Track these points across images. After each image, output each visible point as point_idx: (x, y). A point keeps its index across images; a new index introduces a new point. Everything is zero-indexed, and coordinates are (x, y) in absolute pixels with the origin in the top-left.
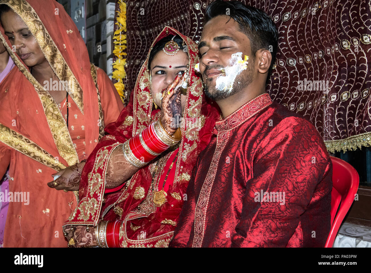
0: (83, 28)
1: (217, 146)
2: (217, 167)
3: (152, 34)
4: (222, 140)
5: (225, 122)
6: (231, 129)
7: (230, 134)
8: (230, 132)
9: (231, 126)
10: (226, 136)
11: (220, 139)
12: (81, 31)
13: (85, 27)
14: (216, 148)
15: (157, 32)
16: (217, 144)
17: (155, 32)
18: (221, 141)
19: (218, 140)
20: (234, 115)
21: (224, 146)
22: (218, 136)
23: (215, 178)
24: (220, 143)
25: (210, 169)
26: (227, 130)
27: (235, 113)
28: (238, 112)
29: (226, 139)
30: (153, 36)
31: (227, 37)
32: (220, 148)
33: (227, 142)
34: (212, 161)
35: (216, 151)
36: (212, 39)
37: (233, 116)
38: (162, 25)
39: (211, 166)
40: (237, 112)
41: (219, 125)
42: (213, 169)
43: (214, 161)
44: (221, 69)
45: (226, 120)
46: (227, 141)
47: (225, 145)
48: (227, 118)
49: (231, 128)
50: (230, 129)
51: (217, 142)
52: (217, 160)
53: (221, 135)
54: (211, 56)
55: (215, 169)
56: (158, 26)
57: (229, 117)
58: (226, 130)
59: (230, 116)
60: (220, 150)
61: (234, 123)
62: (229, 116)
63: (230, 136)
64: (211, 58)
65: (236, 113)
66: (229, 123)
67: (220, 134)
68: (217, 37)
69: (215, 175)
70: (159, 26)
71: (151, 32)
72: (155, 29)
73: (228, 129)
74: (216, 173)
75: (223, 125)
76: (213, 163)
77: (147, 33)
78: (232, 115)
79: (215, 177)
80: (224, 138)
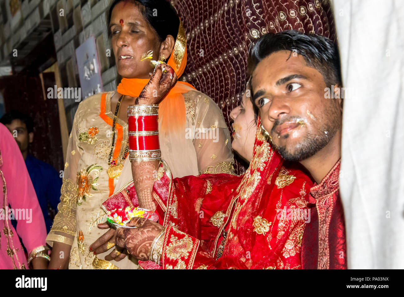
0: (99, 86)
1: (320, 218)
2: (328, 247)
3: (197, 78)
4: (325, 209)
5: (322, 186)
6: (333, 193)
7: (333, 199)
8: (332, 196)
9: (332, 188)
10: (328, 203)
11: (322, 208)
12: (96, 90)
13: (102, 84)
14: (320, 221)
15: (203, 75)
16: (319, 216)
17: (199, 75)
18: (324, 211)
19: (319, 210)
20: (332, 173)
21: (330, 217)
22: (318, 205)
23: (330, 261)
24: (323, 213)
25: (320, 251)
26: (328, 195)
27: (332, 170)
28: (336, 169)
29: (330, 206)
30: (198, 81)
31: (294, 76)
32: (324, 220)
33: (332, 211)
34: (320, 239)
35: (320, 225)
36: (274, 84)
37: (331, 175)
38: (208, 65)
39: (320, 247)
40: (334, 168)
41: (315, 191)
42: (324, 250)
43: (321, 240)
44: (298, 120)
45: (324, 183)
46: (331, 209)
47: (330, 214)
48: (324, 180)
49: (333, 191)
50: (331, 192)
51: (319, 214)
52: (326, 237)
53: (321, 203)
54: (280, 106)
55: (326, 249)
56: (202, 68)
57: (326, 178)
58: (326, 194)
59: (328, 176)
60: (326, 222)
61: (335, 184)
62: (326, 176)
63: (333, 201)
64: (280, 108)
65: (334, 170)
66: (328, 186)
67: (319, 201)
68: (281, 79)
69: (329, 257)
70: (204, 67)
71: (195, 76)
72: (199, 71)
73: (329, 193)
74: (328, 255)
75: (321, 190)
76: (322, 242)
77: (190, 79)
78: (329, 174)
79: (328, 260)
80: (327, 206)
